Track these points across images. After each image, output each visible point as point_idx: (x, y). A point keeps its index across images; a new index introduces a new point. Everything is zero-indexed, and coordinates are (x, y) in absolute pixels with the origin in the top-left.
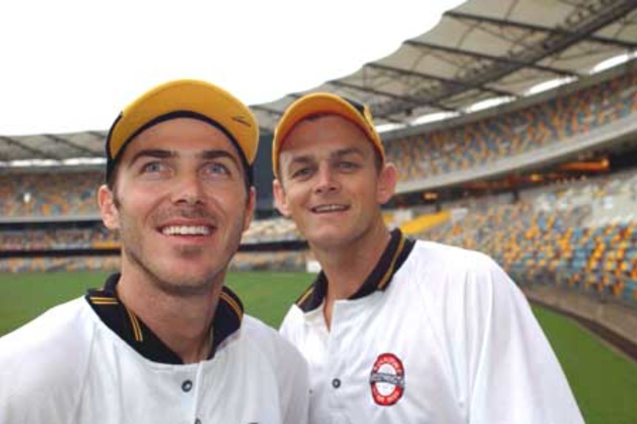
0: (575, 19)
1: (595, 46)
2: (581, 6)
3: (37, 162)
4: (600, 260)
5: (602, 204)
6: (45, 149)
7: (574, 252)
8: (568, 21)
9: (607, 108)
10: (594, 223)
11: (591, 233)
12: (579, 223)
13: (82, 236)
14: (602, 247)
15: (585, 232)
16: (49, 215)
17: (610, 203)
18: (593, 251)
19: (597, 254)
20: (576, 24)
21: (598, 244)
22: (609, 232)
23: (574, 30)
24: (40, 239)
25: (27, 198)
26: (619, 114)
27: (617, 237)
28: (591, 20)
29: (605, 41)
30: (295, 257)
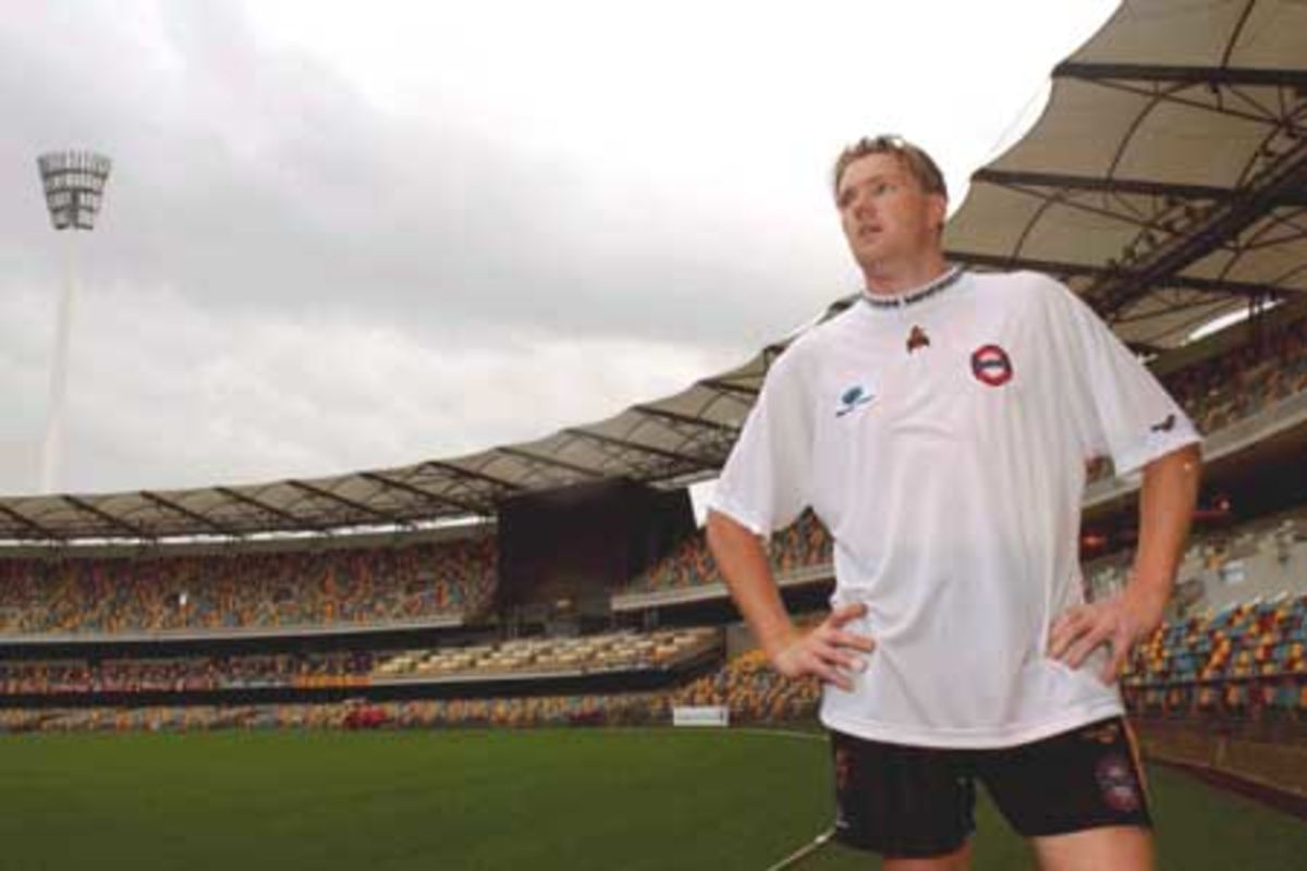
0: (1142, 248)
1: (1187, 295)
2: (1151, 224)
3: (204, 538)
4: (1220, 668)
5: (1222, 574)
6: (216, 514)
7: (1171, 660)
8: (1129, 253)
9: (1217, 402)
10: (1210, 611)
11: (1202, 628)
12: (1181, 613)
13: (273, 667)
14: (1225, 646)
15: (1193, 626)
16: (217, 631)
17: (1237, 573)
18: (1208, 656)
19: (1216, 659)
20: (1145, 257)
21: (1217, 645)
22: (1239, 621)
23: (1141, 267)
24: (200, 672)
25: (183, 600)
26: (1240, 410)
27: (1254, 629)
28: (1170, 248)
29: (1202, 285)
30: (652, 701)
